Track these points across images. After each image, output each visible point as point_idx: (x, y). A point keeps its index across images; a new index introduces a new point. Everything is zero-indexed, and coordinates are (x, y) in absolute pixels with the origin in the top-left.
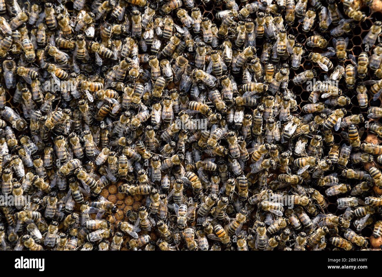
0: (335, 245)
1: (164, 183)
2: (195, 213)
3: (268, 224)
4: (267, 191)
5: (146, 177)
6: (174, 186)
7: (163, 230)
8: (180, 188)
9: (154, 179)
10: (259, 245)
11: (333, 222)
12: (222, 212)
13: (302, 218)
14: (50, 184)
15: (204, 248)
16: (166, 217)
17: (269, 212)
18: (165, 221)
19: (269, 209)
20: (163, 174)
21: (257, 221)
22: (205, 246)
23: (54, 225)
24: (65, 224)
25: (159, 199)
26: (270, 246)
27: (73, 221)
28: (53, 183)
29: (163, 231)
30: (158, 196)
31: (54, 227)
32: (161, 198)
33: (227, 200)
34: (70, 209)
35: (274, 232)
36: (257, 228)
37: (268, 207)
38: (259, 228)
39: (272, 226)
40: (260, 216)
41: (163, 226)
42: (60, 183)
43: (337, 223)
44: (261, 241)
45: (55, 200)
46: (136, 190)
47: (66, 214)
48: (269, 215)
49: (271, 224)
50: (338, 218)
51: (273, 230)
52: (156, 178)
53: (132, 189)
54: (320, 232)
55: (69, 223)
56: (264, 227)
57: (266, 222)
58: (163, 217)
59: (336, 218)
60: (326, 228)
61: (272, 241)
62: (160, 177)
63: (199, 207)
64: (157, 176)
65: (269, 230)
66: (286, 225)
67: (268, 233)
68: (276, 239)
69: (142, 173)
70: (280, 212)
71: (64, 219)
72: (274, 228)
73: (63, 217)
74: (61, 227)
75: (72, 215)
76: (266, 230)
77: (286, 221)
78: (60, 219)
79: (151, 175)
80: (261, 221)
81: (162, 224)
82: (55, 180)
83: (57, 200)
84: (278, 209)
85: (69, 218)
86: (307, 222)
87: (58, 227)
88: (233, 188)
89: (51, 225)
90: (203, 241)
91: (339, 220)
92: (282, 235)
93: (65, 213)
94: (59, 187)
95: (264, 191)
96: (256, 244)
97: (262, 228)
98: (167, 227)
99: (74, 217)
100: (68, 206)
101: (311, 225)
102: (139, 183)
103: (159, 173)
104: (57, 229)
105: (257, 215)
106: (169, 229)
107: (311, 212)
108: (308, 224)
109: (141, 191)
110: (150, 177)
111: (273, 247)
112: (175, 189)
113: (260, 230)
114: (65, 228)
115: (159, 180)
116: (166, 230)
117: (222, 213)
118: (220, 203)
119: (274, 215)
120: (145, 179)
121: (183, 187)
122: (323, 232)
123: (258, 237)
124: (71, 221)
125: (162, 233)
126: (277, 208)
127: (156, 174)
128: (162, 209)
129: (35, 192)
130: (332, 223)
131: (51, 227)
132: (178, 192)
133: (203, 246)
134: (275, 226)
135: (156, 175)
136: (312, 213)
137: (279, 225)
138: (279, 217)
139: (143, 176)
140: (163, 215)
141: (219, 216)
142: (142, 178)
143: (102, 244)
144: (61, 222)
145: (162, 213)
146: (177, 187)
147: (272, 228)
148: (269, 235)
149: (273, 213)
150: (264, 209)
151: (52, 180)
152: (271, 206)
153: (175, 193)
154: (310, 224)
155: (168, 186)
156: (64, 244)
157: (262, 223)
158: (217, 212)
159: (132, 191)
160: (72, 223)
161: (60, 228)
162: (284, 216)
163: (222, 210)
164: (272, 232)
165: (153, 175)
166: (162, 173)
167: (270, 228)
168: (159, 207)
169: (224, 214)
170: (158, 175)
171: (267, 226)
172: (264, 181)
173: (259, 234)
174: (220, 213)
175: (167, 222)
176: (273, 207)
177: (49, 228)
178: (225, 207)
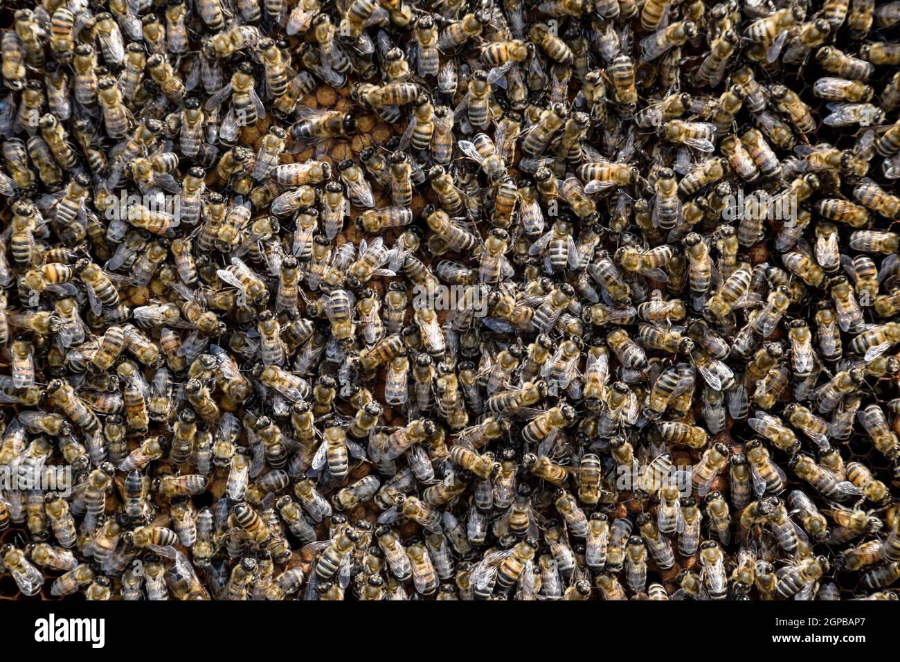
0: (828, 215)
1: (445, 80)
2: (513, 147)
3: (682, 172)
4: (680, 96)
5: (406, 66)
6: (470, 85)
7: (442, 186)
8: (483, 90)
9: (423, 70)
10: (661, 221)
11: (828, 162)
12: (576, 146)
13: (759, 156)
14: (184, 81)
15: (533, 227)
16: (449, 158)
17: (683, 145)
18: (447, 168)
19: (682, 138)
20: (443, 61)
21: (656, 167)
22: (536, 223)
23: (197, 176)
24: (221, 173)
25: (432, 115)
26: (686, 222)
27: (238, 165)
28: (193, 80)
29: (441, 190)
30: (428, 110)
31: (195, 180)
32: (436, 113)
33: (587, 118)
34: (230, 139)
35: (693, 191)
36: (655, 181)
37: (680, 134)
38: (660, 180)
39: (691, 176)
40: (661, 153)
41: (442, 179)
42: (208, 79)
43: (836, 166)
44: (664, 209)
45: (197, 116)
46: (383, 95)
47: (222, 150)
48: (683, 151)
49: (686, 172)
50: (842, 154)
51: (693, 184)
52: (428, 67)
53: (374, 92)
54: (798, 187)
55: (229, 170)
56: (673, 180)
57: (677, 166)
58: (444, 159)
59: (837, 154)
60: (813, 177)
61: (690, 210)
62: (437, 66)
63: (524, 134)
64: (431, 64)
65: (682, 187)
66: (721, 174)
67: (680, 193)
68: (699, 205)
69: (397, 57)
70: (707, 144)
71: (218, 160)
72: (693, 180)
73: (215, 156)
74: (212, 180)
75: (234, 151)
76: (676, 186)
77: (723, 165)
78: (208, 162)
79: (416, 60)
80: (665, 167)
81: (438, 174)
82: (196, 72)
83: (202, 117)
84: (704, 137)
85: (227, 159)
86: (770, 166)
87: (205, 181)
88: (600, 93)
89: (188, 177)
90: (531, 213)
91: (844, 159)
92: (713, 197)
93: (219, 146)
94: (206, 87)
95: (673, 97)
96: (654, 218)
97: (667, 182)
98: (451, 180)
99: (238, 156)
100: (225, 132)
101: (779, 173)
102: (388, 80)
103: (434, 57)
104: (203, 185)
105: (656, 153)
106: (456, 185)
107: (780, 141)
108: (773, 169)
109: (395, 97)
110: (414, 66)
111: (691, 222)
112: (471, 93)
113: (662, 185)
114: (221, 183)
115: (434, 73)
116: (450, 187)
117: (576, 149)
118: (570, 125)
119: (696, 151)
120: (403, 70)
121: (489, 88)
122: (807, 186)
123: (658, 201)
124: (234, 165)
125: (440, 193)
126: (700, 135)
127: (427, 58)
128: (441, 140)
129: (150, 101)
130: (825, 166)
131: (189, 181)
132: (478, 99)
133: (531, 222)
134: (697, 175)
135: (427, 61)
136: (782, 144)
137: (706, 174)
138: (706, 154)
139: (397, 63)
140: (443, 154)
141: (569, 155)
142: (396, 67)
143: (304, 219)
144: (211, 168)
145: (440, 150)
146: (476, 88)
147: (690, 181)
148: (684, 196)
149: (692, 147)
150: (672, 137)
151: (189, 73)
152: (687, 131)
153: (472, 101)
154: (778, 170)
155: (453, 88)
156: (219, 216)
157: (667, 171)
158: (563, 147)
159: (374, 99)
160: (236, 170)
161: (210, 182)
162: (717, 153)
163: (576, 141)
164: (689, 190)
165: (421, 61)
166: (441, 57)
167: (685, 180)
168: (434, 135)
169: (580, 150)
170: (432, 61)
171: (679, 177)
172: (672, 75)
173: (660, 194)
174: (571, 149)
175: (453, 170)
176: (692, 134)
177: (185, 183)
178: (582, 136)
